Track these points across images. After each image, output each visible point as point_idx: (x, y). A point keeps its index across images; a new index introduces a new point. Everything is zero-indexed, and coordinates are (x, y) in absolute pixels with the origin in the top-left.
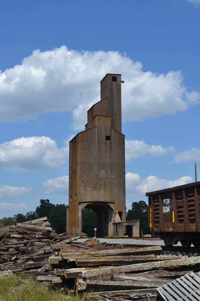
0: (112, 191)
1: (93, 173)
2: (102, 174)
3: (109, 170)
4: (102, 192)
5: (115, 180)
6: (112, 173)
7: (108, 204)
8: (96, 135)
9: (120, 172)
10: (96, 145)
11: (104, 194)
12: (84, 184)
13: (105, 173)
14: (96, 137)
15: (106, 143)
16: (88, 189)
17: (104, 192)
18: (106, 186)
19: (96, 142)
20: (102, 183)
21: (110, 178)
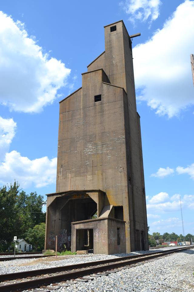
0: (104, 174)
1: (76, 152)
2: (89, 150)
3: (99, 143)
4: (89, 177)
5: (109, 155)
6: (104, 146)
7: (87, 193)
8: (82, 99)
9: (117, 142)
10: (82, 111)
11: (93, 180)
12: (63, 169)
13: (93, 148)
14: (81, 101)
15: (95, 105)
16: (69, 175)
17: (91, 176)
18: (96, 166)
19: (81, 107)
20: (89, 163)
21: (102, 153)
